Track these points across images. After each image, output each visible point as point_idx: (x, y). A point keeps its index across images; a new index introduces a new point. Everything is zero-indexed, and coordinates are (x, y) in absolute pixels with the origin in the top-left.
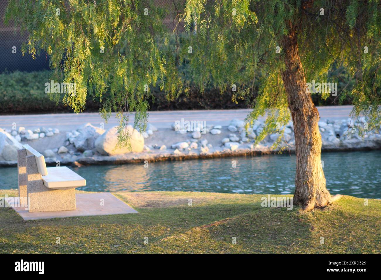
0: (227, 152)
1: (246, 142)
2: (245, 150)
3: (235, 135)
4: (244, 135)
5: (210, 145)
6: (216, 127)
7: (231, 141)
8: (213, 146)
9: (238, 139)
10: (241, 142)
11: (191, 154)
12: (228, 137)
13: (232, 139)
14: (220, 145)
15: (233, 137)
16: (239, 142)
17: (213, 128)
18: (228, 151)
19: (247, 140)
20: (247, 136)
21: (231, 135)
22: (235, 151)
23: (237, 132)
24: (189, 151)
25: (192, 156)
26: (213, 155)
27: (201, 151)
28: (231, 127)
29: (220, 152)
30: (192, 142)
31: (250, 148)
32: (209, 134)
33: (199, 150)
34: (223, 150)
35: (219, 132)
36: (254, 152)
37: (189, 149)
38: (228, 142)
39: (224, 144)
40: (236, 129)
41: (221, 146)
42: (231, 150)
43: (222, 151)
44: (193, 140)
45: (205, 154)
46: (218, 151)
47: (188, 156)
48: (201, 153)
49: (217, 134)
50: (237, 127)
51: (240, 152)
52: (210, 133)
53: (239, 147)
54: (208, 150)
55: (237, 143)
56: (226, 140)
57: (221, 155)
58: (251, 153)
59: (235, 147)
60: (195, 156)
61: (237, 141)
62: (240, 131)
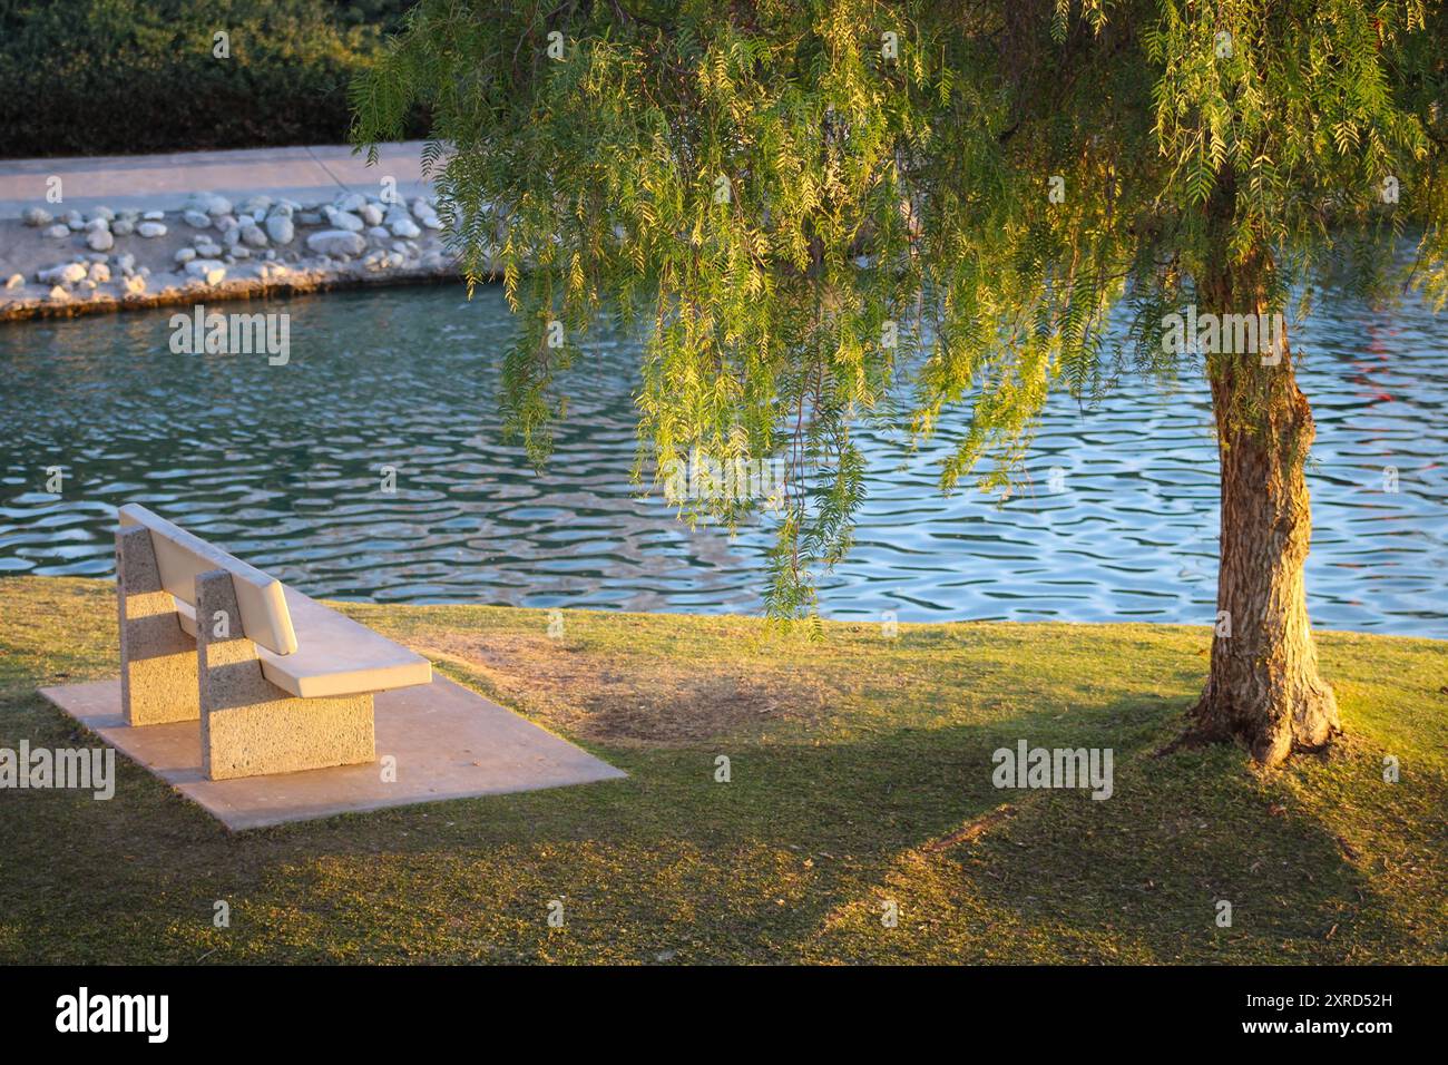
0: (197, 290)
1: (241, 259)
2: (245, 284)
3: (208, 240)
4: (234, 237)
5: (146, 271)
6: (147, 216)
7: (199, 256)
8: (154, 273)
9: (218, 250)
10: (230, 258)
11: (97, 298)
12: (191, 244)
13: (204, 250)
14: (173, 268)
15: (205, 244)
16: (222, 257)
17: (141, 219)
18: (201, 286)
19: (246, 252)
20: (242, 240)
21: (199, 238)
22: (218, 286)
23: (214, 230)
24: (91, 290)
25: (102, 303)
26: (158, 300)
27: (127, 290)
28: (192, 214)
29: (179, 290)
30: (93, 262)
31: (260, 277)
32: (133, 236)
33: (118, 287)
34: (185, 284)
35: (162, 230)
36: (269, 288)
37: (93, 285)
38: (191, 260)
39: (181, 266)
40: (207, 221)
41: (174, 272)
42: (207, 283)
43: (185, 289)
44: (94, 256)
45: (139, 297)
46: (171, 290)
47: (90, 305)
48: (126, 296)
49: (156, 237)
50: (208, 214)
51: (233, 288)
52: (137, 233)
53: (228, 274)
54: (143, 284)
55: (219, 263)
56: (188, 253)
57: (182, 298)
58: (262, 291)
59: (217, 275)
60: (109, 304)
61: (216, 257)
62: (221, 226)
